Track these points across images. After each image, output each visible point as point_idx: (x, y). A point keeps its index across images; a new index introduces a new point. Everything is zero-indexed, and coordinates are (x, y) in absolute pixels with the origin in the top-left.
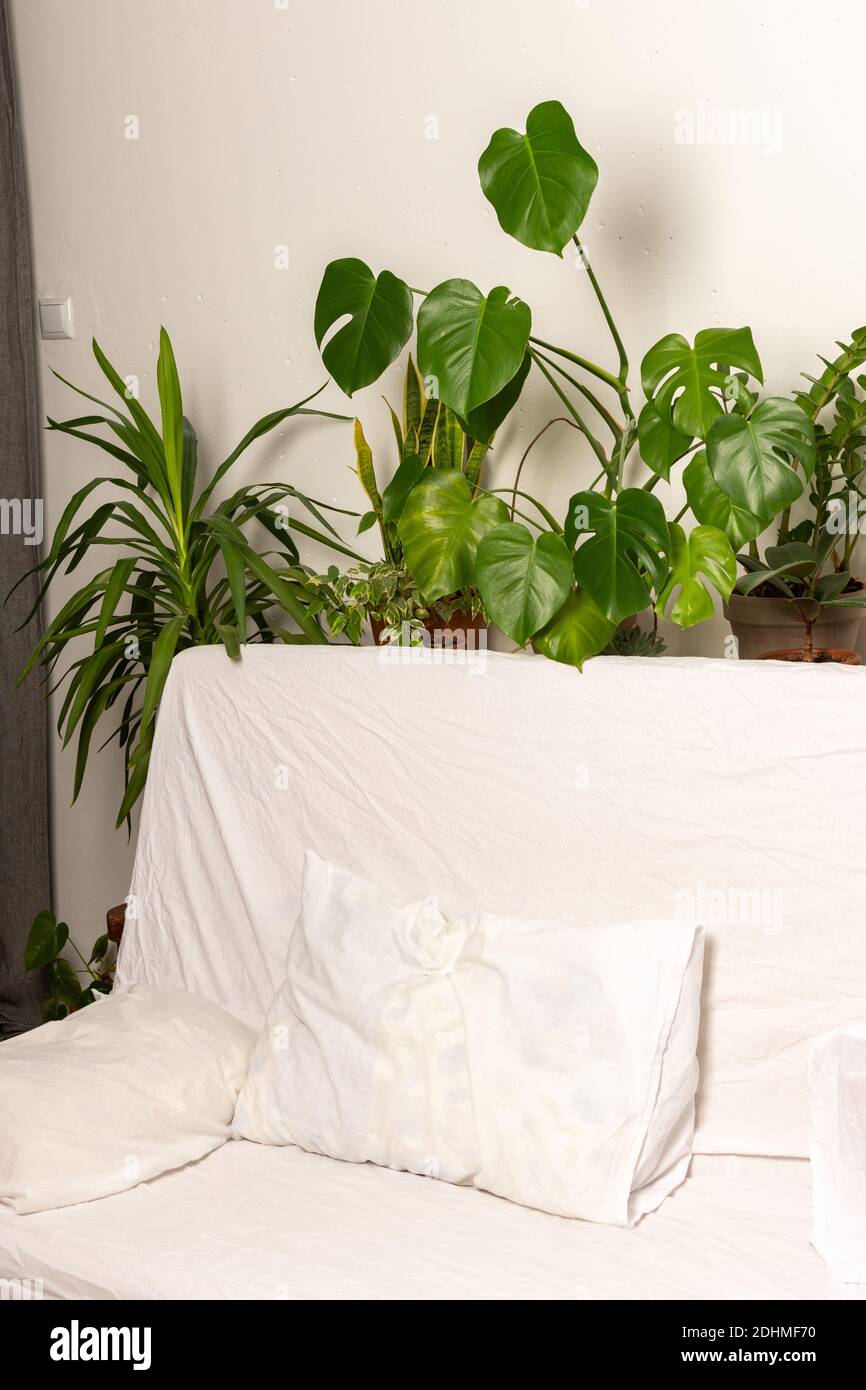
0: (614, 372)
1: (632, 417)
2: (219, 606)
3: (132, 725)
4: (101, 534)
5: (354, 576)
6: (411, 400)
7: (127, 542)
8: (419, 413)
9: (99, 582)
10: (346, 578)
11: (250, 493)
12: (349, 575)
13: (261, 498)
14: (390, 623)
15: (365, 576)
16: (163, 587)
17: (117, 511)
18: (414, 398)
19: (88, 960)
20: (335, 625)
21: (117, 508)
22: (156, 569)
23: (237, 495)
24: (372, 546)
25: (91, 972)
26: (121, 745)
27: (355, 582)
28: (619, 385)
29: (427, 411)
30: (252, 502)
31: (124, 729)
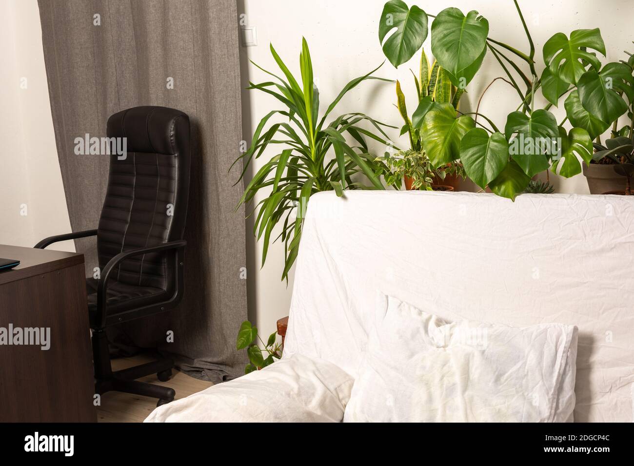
0: (528, 54)
1: (536, 76)
2: (329, 174)
3: (288, 231)
4: (273, 138)
5: (397, 157)
6: (423, 71)
7: (287, 142)
8: (427, 77)
9: (273, 161)
10: (393, 158)
11: (344, 118)
12: (394, 156)
13: (349, 121)
14: (415, 179)
15: (402, 157)
16: (303, 164)
17: (281, 128)
18: (425, 70)
19: (266, 345)
20: (389, 180)
21: (281, 126)
22: (301, 155)
23: (338, 119)
24: (405, 142)
25: (268, 351)
26: (283, 241)
27: (398, 160)
28: (530, 60)
29: (432, 76)
30: (345, 122)
31: (284, 233)
